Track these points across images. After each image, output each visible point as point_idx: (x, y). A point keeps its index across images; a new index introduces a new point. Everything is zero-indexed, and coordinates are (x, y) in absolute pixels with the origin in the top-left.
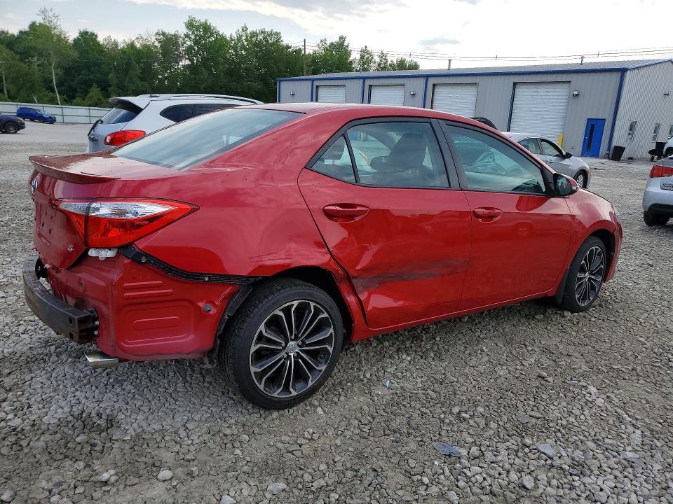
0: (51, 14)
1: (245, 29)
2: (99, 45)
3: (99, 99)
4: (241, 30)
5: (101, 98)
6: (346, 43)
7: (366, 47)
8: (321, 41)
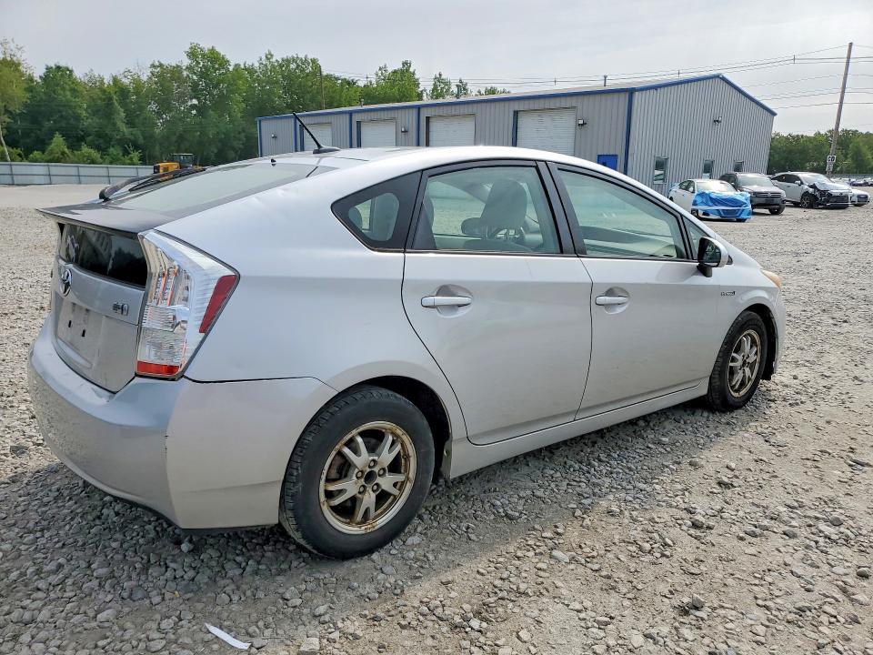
0: (12, 46)
1: (269, 56)
2: (74, 82)
3: (63, 153)
4: (264, 58)
5: (66, 150)
6: (411, 70)
7: (440, 75)
8: (380, 69)
